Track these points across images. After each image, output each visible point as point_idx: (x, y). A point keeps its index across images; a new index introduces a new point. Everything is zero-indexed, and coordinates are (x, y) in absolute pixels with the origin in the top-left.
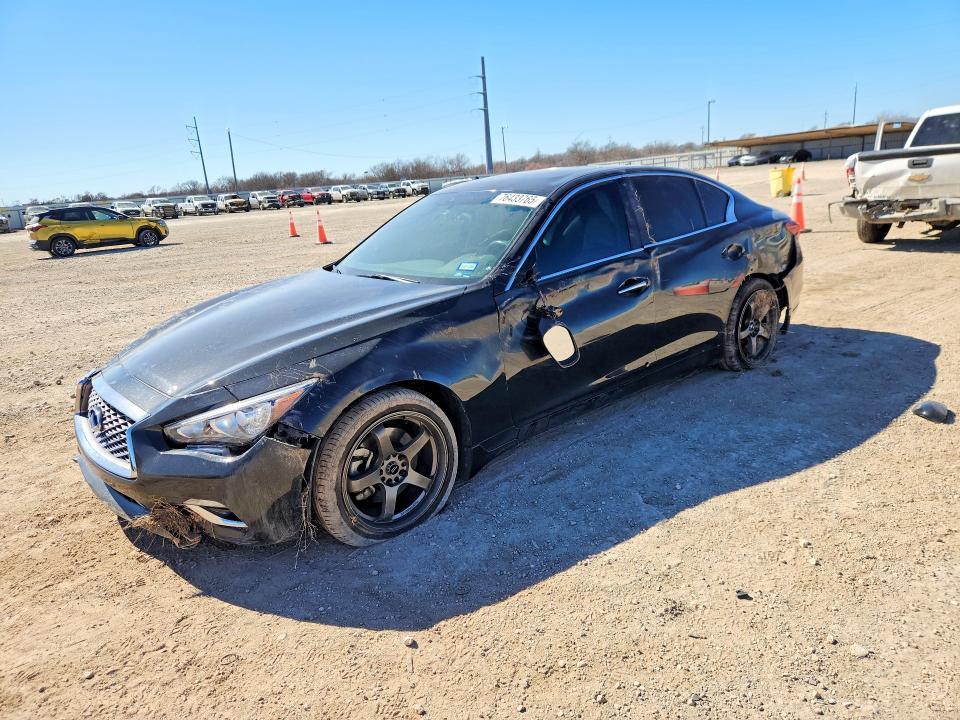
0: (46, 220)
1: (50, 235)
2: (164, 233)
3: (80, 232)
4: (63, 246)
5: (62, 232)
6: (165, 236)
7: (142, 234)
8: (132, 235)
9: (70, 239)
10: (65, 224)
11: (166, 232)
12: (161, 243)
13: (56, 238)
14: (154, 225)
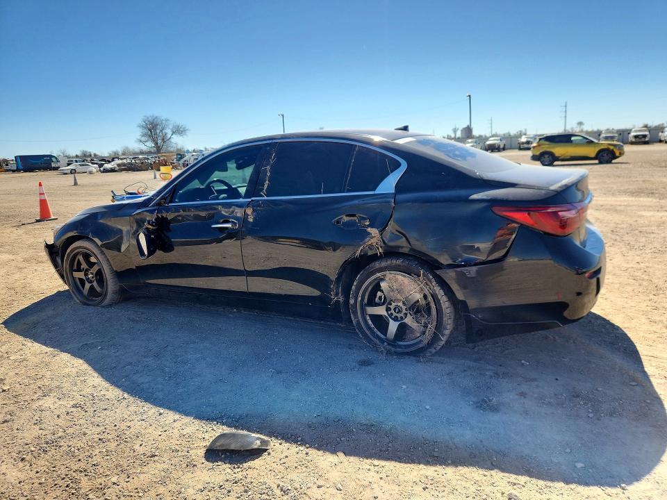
0: (542, 142)
1: (541, 151)
2: (617, 154)
3: (559, 150)
4: (547, 158)
5: (548, 150)
6: (618, 157)
7: (601, 154)
8: (593, 155)
9: (551, 154)
10: (552, 145)
11: (620, 154)
12: (613, 161)
13: (543, 154)
14: (612, 148)
